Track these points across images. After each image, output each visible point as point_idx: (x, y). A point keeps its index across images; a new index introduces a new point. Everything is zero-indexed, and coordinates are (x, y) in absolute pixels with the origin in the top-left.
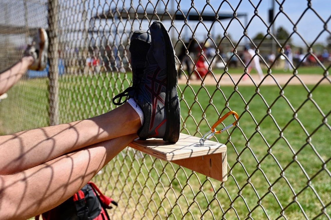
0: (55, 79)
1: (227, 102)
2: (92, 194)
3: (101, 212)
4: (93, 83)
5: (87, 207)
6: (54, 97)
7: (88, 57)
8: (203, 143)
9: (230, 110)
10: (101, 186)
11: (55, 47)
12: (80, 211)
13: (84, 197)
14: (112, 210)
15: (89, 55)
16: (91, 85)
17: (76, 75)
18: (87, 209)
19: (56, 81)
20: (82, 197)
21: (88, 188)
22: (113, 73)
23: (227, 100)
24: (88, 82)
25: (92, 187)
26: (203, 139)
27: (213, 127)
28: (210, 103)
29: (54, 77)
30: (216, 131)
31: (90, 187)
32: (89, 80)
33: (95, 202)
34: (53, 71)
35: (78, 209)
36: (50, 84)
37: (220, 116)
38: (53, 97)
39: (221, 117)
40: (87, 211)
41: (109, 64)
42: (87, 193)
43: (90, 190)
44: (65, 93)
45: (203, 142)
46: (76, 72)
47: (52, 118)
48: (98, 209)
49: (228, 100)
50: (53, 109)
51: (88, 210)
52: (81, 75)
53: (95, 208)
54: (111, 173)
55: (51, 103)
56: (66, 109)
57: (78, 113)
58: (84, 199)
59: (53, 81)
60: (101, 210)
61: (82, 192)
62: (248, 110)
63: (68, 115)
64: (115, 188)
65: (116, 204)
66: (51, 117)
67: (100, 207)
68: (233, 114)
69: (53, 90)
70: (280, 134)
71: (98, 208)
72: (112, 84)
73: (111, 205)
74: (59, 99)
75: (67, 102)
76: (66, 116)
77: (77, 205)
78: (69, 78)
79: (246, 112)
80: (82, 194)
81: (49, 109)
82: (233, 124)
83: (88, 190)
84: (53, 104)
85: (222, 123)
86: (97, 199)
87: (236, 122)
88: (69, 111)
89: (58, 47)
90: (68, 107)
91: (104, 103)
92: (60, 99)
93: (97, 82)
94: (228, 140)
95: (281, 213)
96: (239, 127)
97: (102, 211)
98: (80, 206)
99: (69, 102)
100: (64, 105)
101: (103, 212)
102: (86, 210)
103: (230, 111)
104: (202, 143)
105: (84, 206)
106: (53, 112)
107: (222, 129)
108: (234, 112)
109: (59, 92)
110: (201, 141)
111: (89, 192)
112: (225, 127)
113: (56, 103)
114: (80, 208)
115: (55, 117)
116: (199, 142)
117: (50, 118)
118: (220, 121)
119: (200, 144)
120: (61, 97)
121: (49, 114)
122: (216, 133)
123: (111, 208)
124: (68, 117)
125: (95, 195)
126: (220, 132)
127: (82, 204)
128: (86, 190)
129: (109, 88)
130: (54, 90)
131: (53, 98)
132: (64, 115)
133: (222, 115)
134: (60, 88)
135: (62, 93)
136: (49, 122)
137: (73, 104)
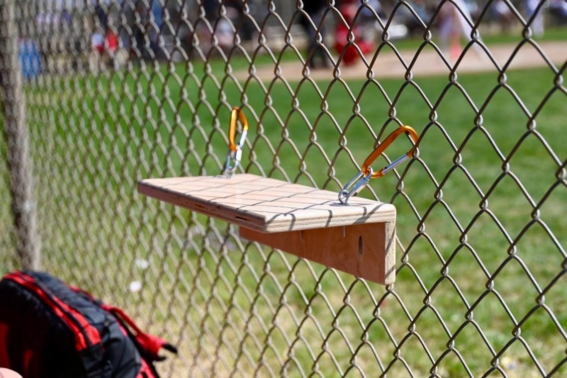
0: (15, 85)
1: (392, 106)
2: (118, 332)
3: (142, 369)
4: (113, 88)
5: (109, 362)
6: (17, 127)
7: (94, 30)
8: (346, 200)
9: (399, 124)
10: (138, 315)
11: (8, 13)
12: (92, 370)
13: (99, 340)
14: (166, 363)
15: (98, 24)
16: (110, 94)
17: (71, 72)
18: (108, 364)
19: (18, 91)
20: (94, 340)
21: (106, 319)
22: (157, 63)
23: (391, 104)
24: (101, 87)
25: (116, 316)
26: (345, 191)
27: (366, 165)
28: (354, 112)
29: (12, 82)
30: (373, 173)
31: (111, 318)
32: (103, 83)
33: (124, 348)
34: (7, 66)
35: (88, 365)
36: (5, 97)
37: (377, 141)
38: (13, 126)
39: (379, 143)
40: (109, 369)
41: (145, 43)
42: (104, 330)
43: (111, 323)
44: (41, 117)
45: (346, 198)
46: (69, 66)
47: (17, 174)
48: (133, 363)
49: (394, 103)
50: (16, 155)
51: (111, 367)
52: (83, 73)
53: (126, 360)
54: (157, 284)
55: (11, 140)
56: (45, 150)
57: (73, 158)
58: (99, 344)
59: (10, 91)
60: (140, 365)
61: (95, 330)
62: (436, 122)
63: (51, 165)
64: (170, 316)
65: (173, 349)
66: (13, 171)
67: (139, 359)
68: (407, 132)
69: (12, 111)
70: (504, 167)
71: (133, 360)
72: (156, 89)
73: (162, 352)
74: (27, 129)
75: (47, 135)
76: (47, 167)
77: (85, 359)
78: (53, 82)
79: (433, 126)
80: (94, 333)
81: (9, 155)
82: (407, 154)
83: (106, 324)
84: (15, 142)
85: (382, 154)
86: (129, 340)
87: (414, 150)
88: (53, 154)
89: (15, 13)
90: (51, 146)
91: (129, 132)
92: (31, 130)
93: (123, 88)
94: (398, 190)
95: (513, 333)
96: (419, 159)
97: (144, 367)
98: (93, 359)
99: (50, 136)
100: (42, 142)
101: (145, 369)
102: (107, 368)
103: (401, 126)
104: (344, 200)
105: (100, 358)
106: (18, 160)
107: (386, 168)
108: (408, 127)
109: (26, 113)
110: (342, 196)
111: (111, 328)
112: (391, 163)
113: (22, 140)
114: (92, 364)
115: (22, 171)
116: (338, 199)
117: (11, 174)
118: (378, 150)
119: (339, 202)
120: (31, 124)
121: (9, 165)
122: (373, 176)
123: (162, 359)
124: (51, 169)
125: (125, 333)
126: (381, 175)
127: (96, 356)
128: (102, 324)
129: (149, 98)
130: (15, 111)
131: (14, 129)
132: (43, 166)
133: (383, 138)
134: (28, 105)
135: (33, 115)
136: (12, 184)
137: (59, 139)
